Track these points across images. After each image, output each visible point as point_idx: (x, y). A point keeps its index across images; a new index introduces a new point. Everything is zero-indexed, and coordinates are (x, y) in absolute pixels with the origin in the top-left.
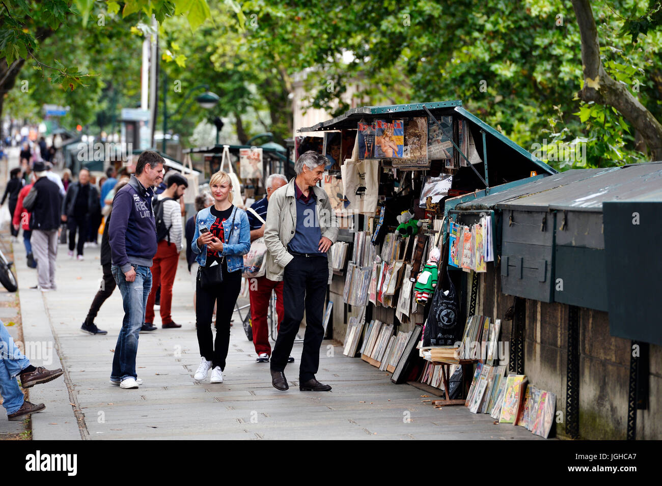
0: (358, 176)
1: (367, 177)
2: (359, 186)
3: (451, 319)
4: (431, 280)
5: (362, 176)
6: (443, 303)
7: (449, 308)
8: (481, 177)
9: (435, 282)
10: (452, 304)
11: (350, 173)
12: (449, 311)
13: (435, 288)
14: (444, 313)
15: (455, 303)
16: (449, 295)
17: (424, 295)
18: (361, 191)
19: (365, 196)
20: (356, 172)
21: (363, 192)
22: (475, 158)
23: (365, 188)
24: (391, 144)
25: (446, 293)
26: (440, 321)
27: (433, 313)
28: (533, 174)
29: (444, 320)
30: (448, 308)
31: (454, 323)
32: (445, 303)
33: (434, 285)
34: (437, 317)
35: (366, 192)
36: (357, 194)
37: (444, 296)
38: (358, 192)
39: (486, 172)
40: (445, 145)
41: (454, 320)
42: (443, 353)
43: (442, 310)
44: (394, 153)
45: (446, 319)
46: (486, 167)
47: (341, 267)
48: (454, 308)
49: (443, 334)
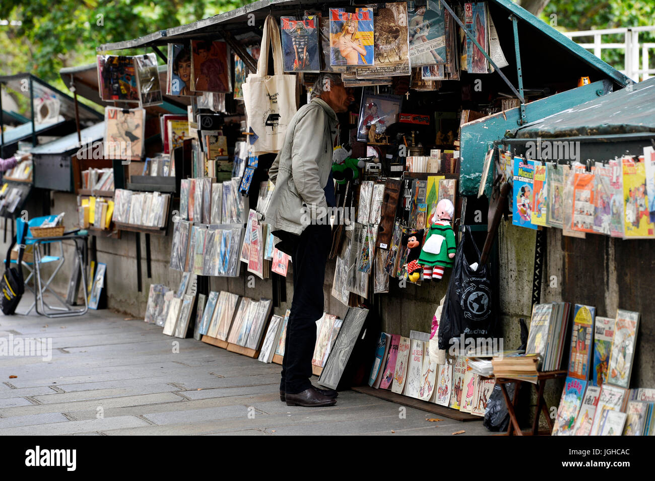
0: (268, 97)
1: (280, 99)
2: (269, 113)
3: (483, 305)
4: (446, 248)
5: (272, 98)
6: (470, 282)
7: (481, 290)
8: (513, 88)
9: (454, 250)
10: (484, 283)
11: (256, 93)
12: (480, 293)
13: (454, 258)
14: (473, 297)
15: (488, 282)
16: (479, 269)
17: (435, 270)
18: (273, 120)
19: (279, 127)
20: (264, 93)
21: (275, 122)
22: (499, 59)
23: (278, 115)
24: (355, 45)
25: (474, 266)
26: (467, 309)
27: (456, 298)
28: (585, 81)
29: (473, 308)
30: (478, 289)
31: (487, 311)
32: (473, 282)
33: (451, 255)
34: (462, 303)
35: (280, 121)
36: (267, 124)
37: (471, 271)
38: (269, 122)
39: (520, 80)
40: (435, 43)
41: (488, 308)
42: (512, 365)
43: (469, 293)
44: (360, 58)
45: (476, 306)
46: (520, 72)
47: (161, 224)
48: (487, 289)
49: (471, 329)
